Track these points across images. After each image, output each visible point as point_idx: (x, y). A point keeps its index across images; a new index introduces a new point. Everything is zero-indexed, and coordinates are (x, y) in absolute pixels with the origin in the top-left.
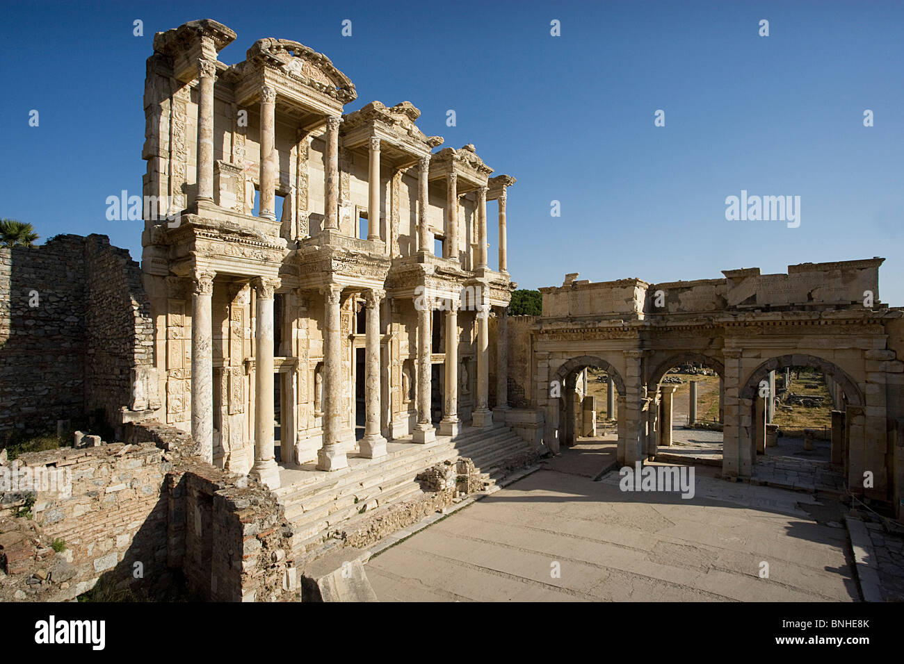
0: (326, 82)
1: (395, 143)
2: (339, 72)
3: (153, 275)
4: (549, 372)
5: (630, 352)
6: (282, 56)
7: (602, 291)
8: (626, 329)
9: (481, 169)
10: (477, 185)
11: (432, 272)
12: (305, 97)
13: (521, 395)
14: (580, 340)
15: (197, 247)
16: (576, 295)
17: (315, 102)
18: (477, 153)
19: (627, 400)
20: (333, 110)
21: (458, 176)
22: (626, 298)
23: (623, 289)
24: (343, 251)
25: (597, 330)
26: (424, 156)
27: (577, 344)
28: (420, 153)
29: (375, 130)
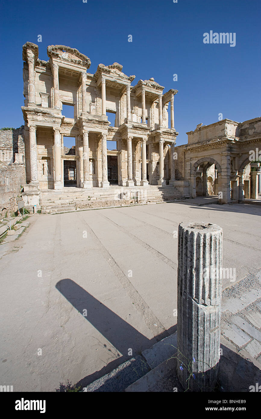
0: (77, 59)
1: (112, 80)
2: (82, 54)
3: (26, 130)
4: (191, 166)
5: (223, 153)
6: (59, 52)
7: (211, 128)
8: (221, 143)
9: (158, 88)
10: (157, 95)
11: (131, 127)
12: (70, 66)
13: (181, 176)
14: (202, 151)
15: (28, 118)
16: (201, 133)
17: (75, 68)
18: (155, 81)
19: (222, 174)
20: (83, 70)
21: (146, 91)
22: (221, 129)
23: (220, 126)
24: (86, 119)
25: (208, 146)
26: (127, 84)
27: (200, 153)
28: (125, 83)
29: (102, 76)
